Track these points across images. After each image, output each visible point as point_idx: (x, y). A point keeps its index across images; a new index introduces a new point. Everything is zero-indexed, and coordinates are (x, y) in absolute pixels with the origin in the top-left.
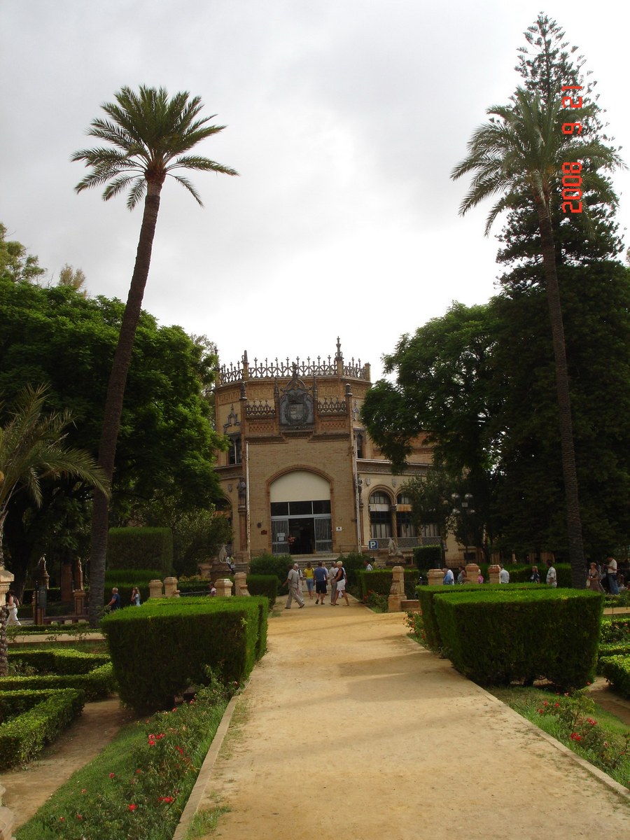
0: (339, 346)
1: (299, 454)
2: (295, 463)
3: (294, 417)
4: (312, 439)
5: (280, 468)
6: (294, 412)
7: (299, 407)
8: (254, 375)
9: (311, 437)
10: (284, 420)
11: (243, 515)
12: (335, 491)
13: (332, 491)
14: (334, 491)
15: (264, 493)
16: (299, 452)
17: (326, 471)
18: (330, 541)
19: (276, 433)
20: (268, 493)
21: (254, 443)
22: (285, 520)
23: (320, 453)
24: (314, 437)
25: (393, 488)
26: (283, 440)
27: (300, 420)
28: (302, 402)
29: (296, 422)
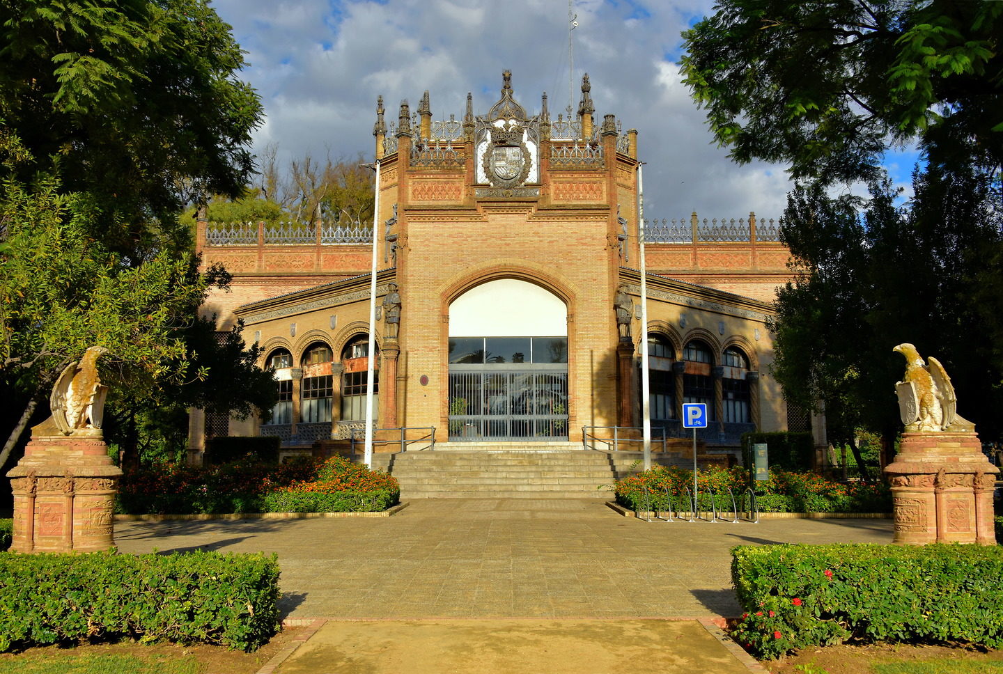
0: (586, 90)
1: (508, 245)
2: (501, 261)
3: (502, 172)
4: (535, 215)
5: (471, 270)
6: (503, 163)
9: (534, 211)
10: (481, 178)
11: (391, 358)
12: (579, 318)
13: (571, 318)
14: (575, 319)
15: (435, 317)
16: (508, 241)
17: (562, 279)
18: (565, 417)
19: (462, 199)
20: (445, 318)
21: (422, 220)
22: (476, 373)
23: (550, 242)
24: (541, 212)
25: (680, 330)
26: (479, 216)
27: (512, 178)
28: (518, 144)
29: (505, 181)
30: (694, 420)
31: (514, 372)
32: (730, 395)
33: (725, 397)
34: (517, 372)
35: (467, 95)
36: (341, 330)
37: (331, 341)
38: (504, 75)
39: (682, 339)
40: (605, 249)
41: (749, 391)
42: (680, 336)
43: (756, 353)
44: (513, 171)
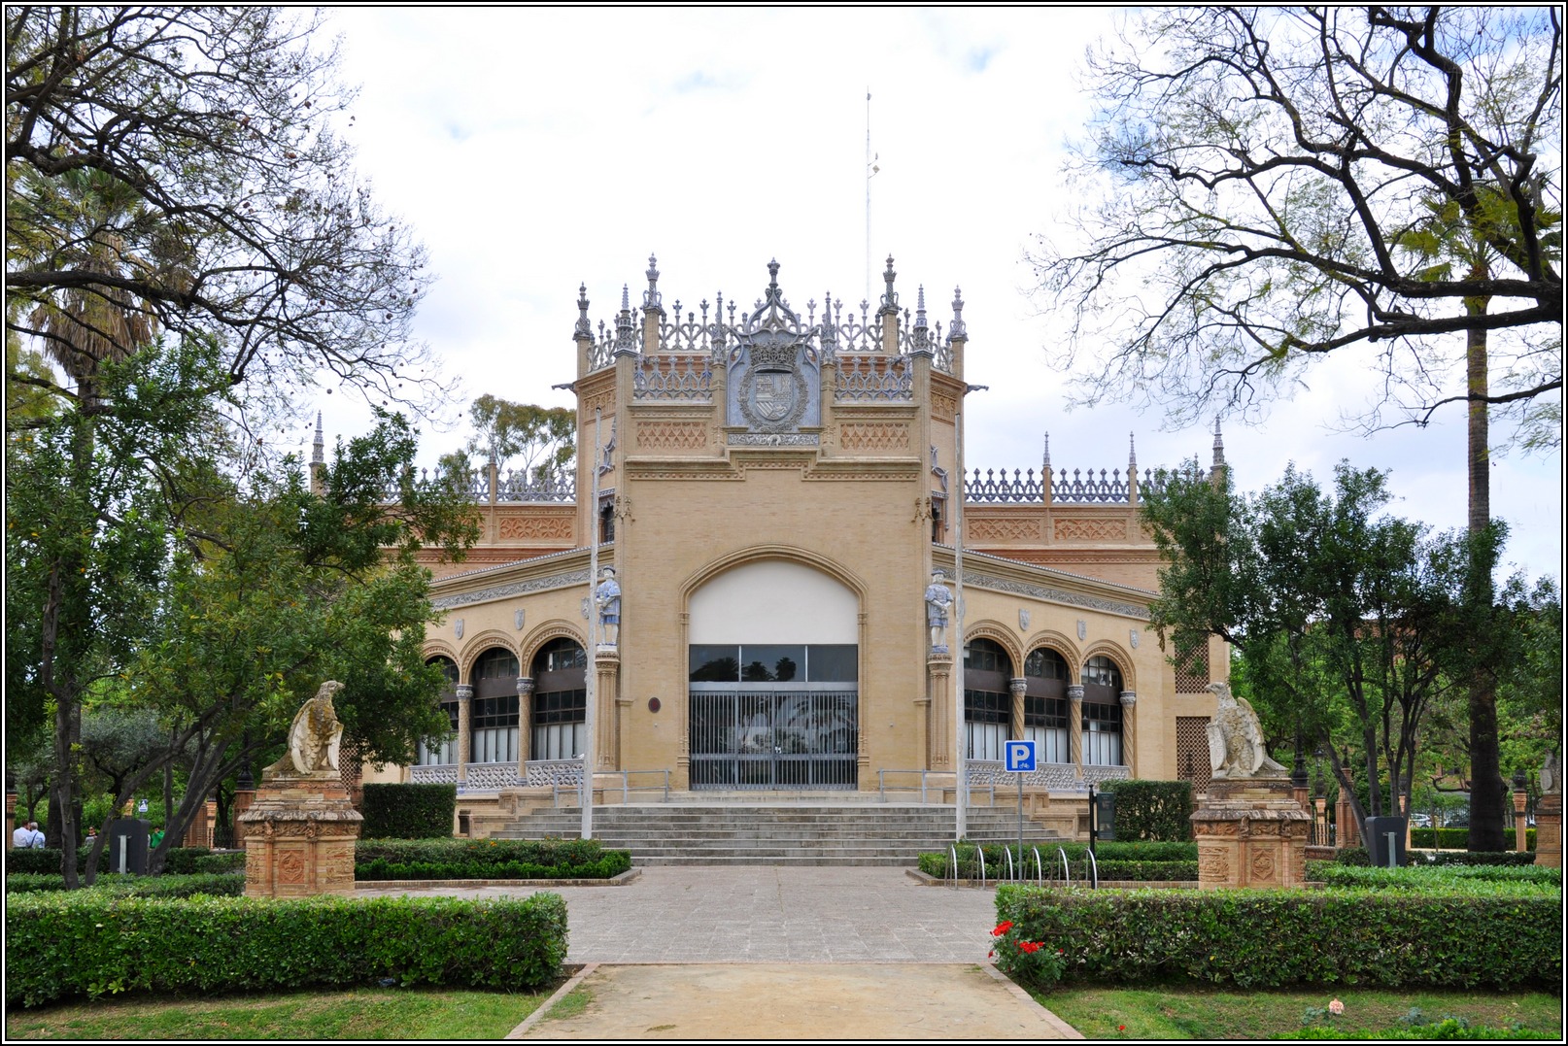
0: (890, 277)
1: (774, 514)
2: (764, 537)
3: (765, 410)
4: (814, 473)
5: (721, 550)
6: (768, 396)
7: (783, 383)
8: (671, 343)
9: (811, 467)
10: (736, 418)
11: (609, 674)
12: (874, 619)
13: (863, 619)
14: (870, 620)
15: (671, 615)
16: (775, 508)
17: (851, 563)
18: (853, 757)
19: (712, 451)
20: (684, 618)
21: (650, 478)
22: (727, 694)
23: (834, 511)
24: (821, 468)
25: (1018, 632)
26: (732, 472)
27: (780, 419)
28: (790, 370)
29: (771, 423)
30: (1020, 763)
31: (782, 695)
32: (1093, 727)
33: (1086, 727)
34: (787, 695)
35: (717, 296)
36: (532, 632)
37: (518, 648)
38: (769, 266)
39: (1022, 646)
40: (913, 521)
41: (1121, 721)
42: (1020, 642)
43: (1133, 665)
44: (780, 409)
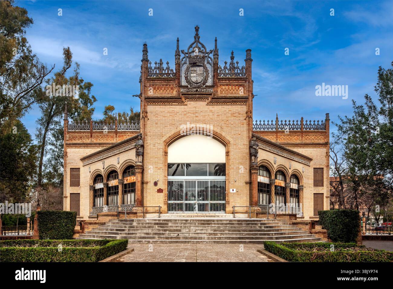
1: (197, 117)
3: (194, 79)
4: (211, 102)
5: (178, 129)
7: (199, 70)
9: (210, 99)
10: (184, 82)
12: (231, 154)
13: (227, 153)
15: (161, 153)
16: (197, 114)
17: (224, 134)
18: (224, 202)
19: (174, 93)
20: (166, 153)
21: (154, 104)
22: (181, 180)
23: (218, 115)
24: (213, 100)
25: (274, 164)
26: (183, 102)
27: (199, 83)
28: (203, 65)
29: (195, 84)
34: (201, 181)
35: (177, 39)
36: (122, 164)
37: (118, 170)
38: (195, 28)
39: (275, 169)
40: (245, 119)
41: (299, 194)
42: (274, 167)
43: (303, 177)
44: (200, 79)
